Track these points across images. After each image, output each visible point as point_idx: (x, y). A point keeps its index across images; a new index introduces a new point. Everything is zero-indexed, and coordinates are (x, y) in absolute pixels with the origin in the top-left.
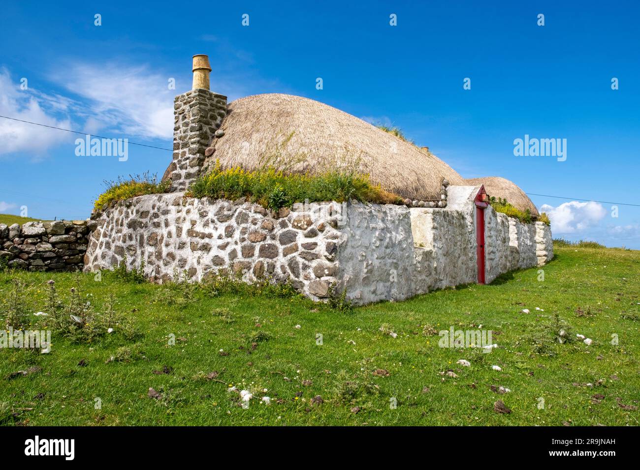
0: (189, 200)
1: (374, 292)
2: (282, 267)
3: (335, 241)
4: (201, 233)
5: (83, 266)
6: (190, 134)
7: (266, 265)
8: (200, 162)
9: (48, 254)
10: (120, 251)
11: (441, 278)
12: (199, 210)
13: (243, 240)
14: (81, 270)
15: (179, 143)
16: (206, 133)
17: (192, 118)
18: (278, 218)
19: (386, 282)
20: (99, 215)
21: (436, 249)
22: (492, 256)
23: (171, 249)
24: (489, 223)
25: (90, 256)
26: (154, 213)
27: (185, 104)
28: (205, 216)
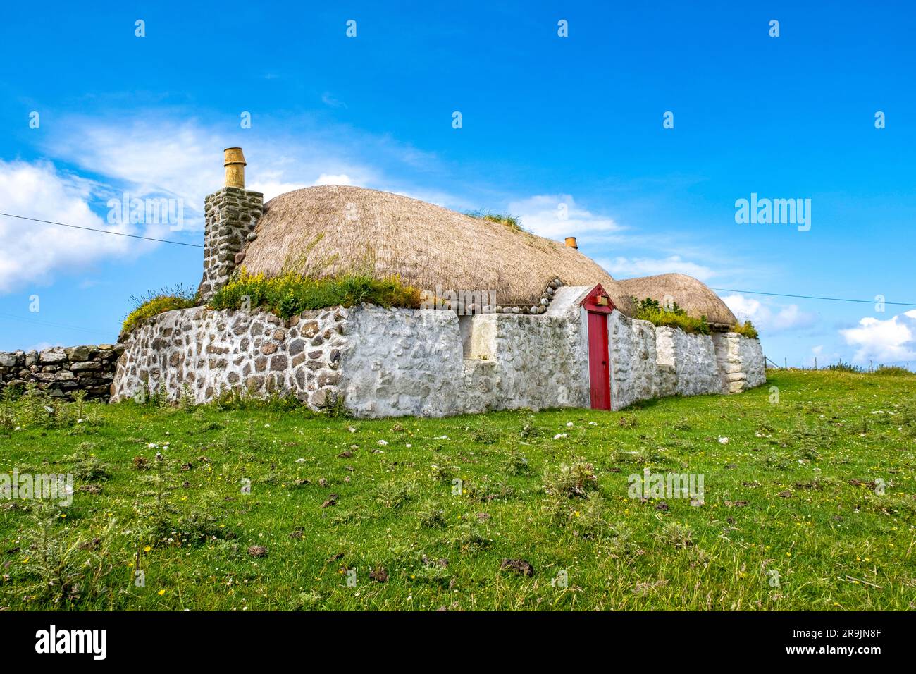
0: (209, 313)
1: (394, 406)
2: (291, 379)
3: (339, 348)
4: (218, 349)
5: (109, 398)
6: (219, 238)
7: (276, 378)
8: (230, 270)
9: (68, 384)
10: (145, 376)
11: (511, 396)
12: (217, 324)
13: (256, 353)
14: (107, 402)
15: (209, 250)
16: (237, 236)
17: (221, 221)
18: (289, 327)
19: (413, 396)
20: (126, 337)
21: (501, 361)
22: (621, 376)
23: (192, 369)
24: (615, 333)
25: (116, 385)
26: (176, 330)
27: (215, 204)
28: (223, 329)
